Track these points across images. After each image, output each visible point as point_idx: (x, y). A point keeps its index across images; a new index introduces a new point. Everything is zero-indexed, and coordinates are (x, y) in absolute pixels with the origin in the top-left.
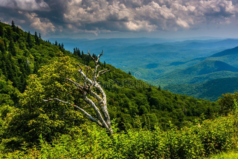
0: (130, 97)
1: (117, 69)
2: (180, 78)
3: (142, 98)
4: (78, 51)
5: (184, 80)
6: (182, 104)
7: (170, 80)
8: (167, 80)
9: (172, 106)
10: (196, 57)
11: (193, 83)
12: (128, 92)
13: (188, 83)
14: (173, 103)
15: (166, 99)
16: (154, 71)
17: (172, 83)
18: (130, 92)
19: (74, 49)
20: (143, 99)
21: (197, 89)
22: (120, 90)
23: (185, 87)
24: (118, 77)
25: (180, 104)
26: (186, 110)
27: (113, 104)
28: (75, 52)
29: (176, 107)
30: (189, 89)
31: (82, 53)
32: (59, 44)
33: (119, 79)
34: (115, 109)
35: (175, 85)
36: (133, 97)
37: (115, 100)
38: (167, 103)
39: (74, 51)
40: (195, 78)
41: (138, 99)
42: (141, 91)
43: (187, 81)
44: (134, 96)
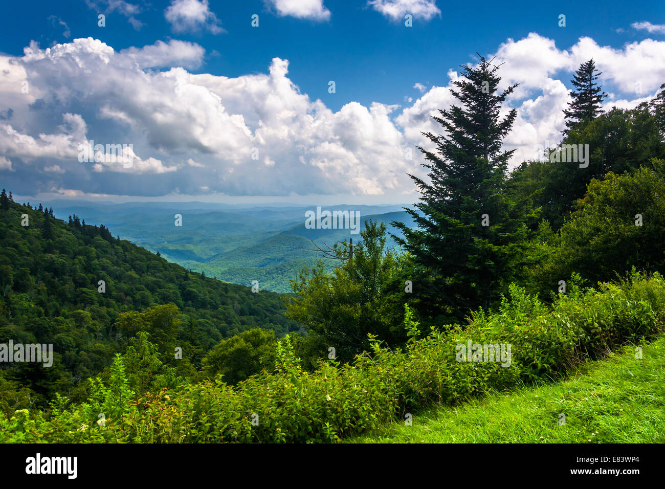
0: (152, 290)
1: (139, 248)
2: (245, 260)
3: (171, 291)
4: (76, 220)
5: (251, 261)
6: (235, 298)
7: (231, 262)
8: (227, 262)
9: (219, 302)
10: (268, 231)
11: (263, 266)
12: (150, 282)
13: (256, 266)
14: (220, 298)
15: (210, 292)
16: (210, 250)
17: (234, 266)
18: (155, 282)
19: (70, 217)
20: (174, 293)
21: (267, 275)
22: (138, 280)
23: (251, 272)
24: (137, 260)
25: (232, 298)
26: (239, 306)
27: (122, 301)
28: (70, 221)
29: (223, 304)
30: (256, 274)
31: (83, 222)
32: (47, 209)
33: (138, 262)
34: (125, 308)
35: (238, 269)
36: (158, 290)
37: (126, 295)
38: (211, 298)
39: (69, 219)
40: (266, 259)
41: (165, 292)
42: (171, 281)
43: (254, 264)
44: (160, 287)
